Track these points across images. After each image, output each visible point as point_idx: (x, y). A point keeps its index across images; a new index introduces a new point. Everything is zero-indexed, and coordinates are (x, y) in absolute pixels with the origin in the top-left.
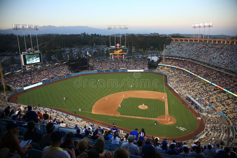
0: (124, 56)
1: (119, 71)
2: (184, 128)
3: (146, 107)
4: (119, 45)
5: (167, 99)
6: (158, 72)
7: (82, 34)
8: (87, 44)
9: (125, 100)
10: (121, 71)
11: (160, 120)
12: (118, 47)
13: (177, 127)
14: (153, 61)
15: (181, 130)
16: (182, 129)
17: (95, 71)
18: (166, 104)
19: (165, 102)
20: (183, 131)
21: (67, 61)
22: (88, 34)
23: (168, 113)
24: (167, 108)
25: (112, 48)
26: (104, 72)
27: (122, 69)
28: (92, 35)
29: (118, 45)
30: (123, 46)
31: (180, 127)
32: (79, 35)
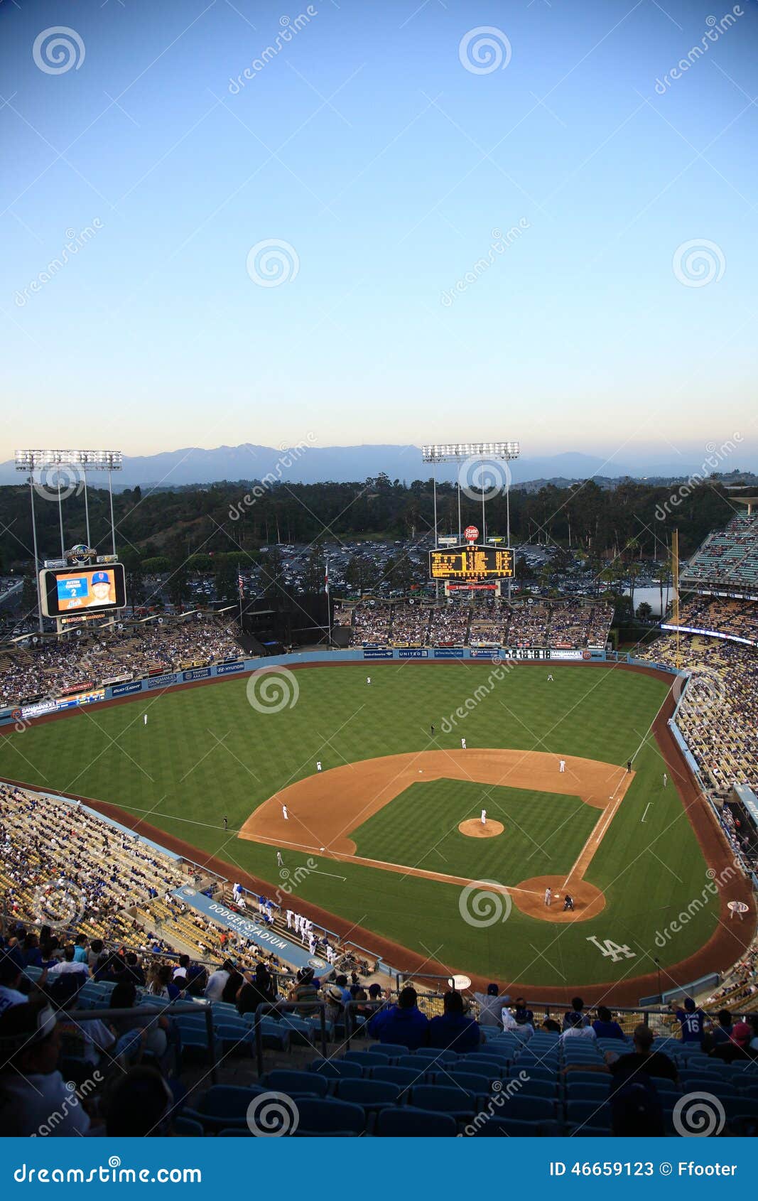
0: (498, 583)
1: (466, 657)
2: (626, 948)
3: (497, 828)
4: (475, 531)
5: (619, 800)
6: (654, 663)
7: (370, 481)
8: (377, 530)
9: (418, 791)
10: (474, 652)
11: (525, 895)
12: (472, 543)
13: (593, 939)
14: (645, 608)
15: (606, 953)
16: (611, 950)
17: (354, 652)
18: (603, 823)
19: (600, 812)
20: (615, 959)
21: (237, 603)
22: (397, 481)
23: (584, 868)
24: (598, 841)
25: (445, 545)
26: (396, 657)
27: (480, 644)
28: (417, 484)
29: (472, 532)
30: (492, 540)
31: (607, 942)
32: (357, 486)
